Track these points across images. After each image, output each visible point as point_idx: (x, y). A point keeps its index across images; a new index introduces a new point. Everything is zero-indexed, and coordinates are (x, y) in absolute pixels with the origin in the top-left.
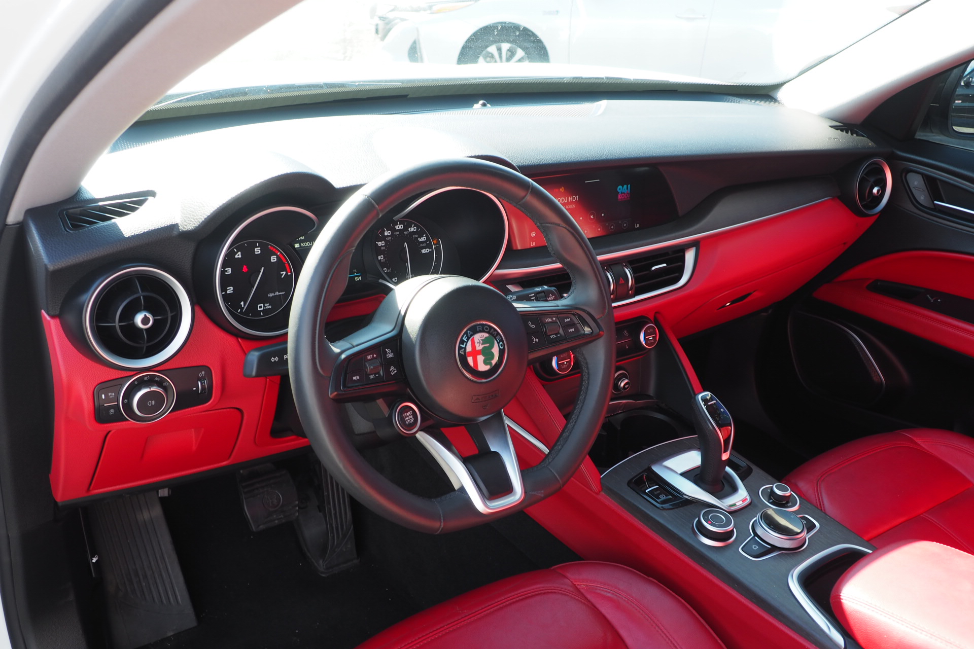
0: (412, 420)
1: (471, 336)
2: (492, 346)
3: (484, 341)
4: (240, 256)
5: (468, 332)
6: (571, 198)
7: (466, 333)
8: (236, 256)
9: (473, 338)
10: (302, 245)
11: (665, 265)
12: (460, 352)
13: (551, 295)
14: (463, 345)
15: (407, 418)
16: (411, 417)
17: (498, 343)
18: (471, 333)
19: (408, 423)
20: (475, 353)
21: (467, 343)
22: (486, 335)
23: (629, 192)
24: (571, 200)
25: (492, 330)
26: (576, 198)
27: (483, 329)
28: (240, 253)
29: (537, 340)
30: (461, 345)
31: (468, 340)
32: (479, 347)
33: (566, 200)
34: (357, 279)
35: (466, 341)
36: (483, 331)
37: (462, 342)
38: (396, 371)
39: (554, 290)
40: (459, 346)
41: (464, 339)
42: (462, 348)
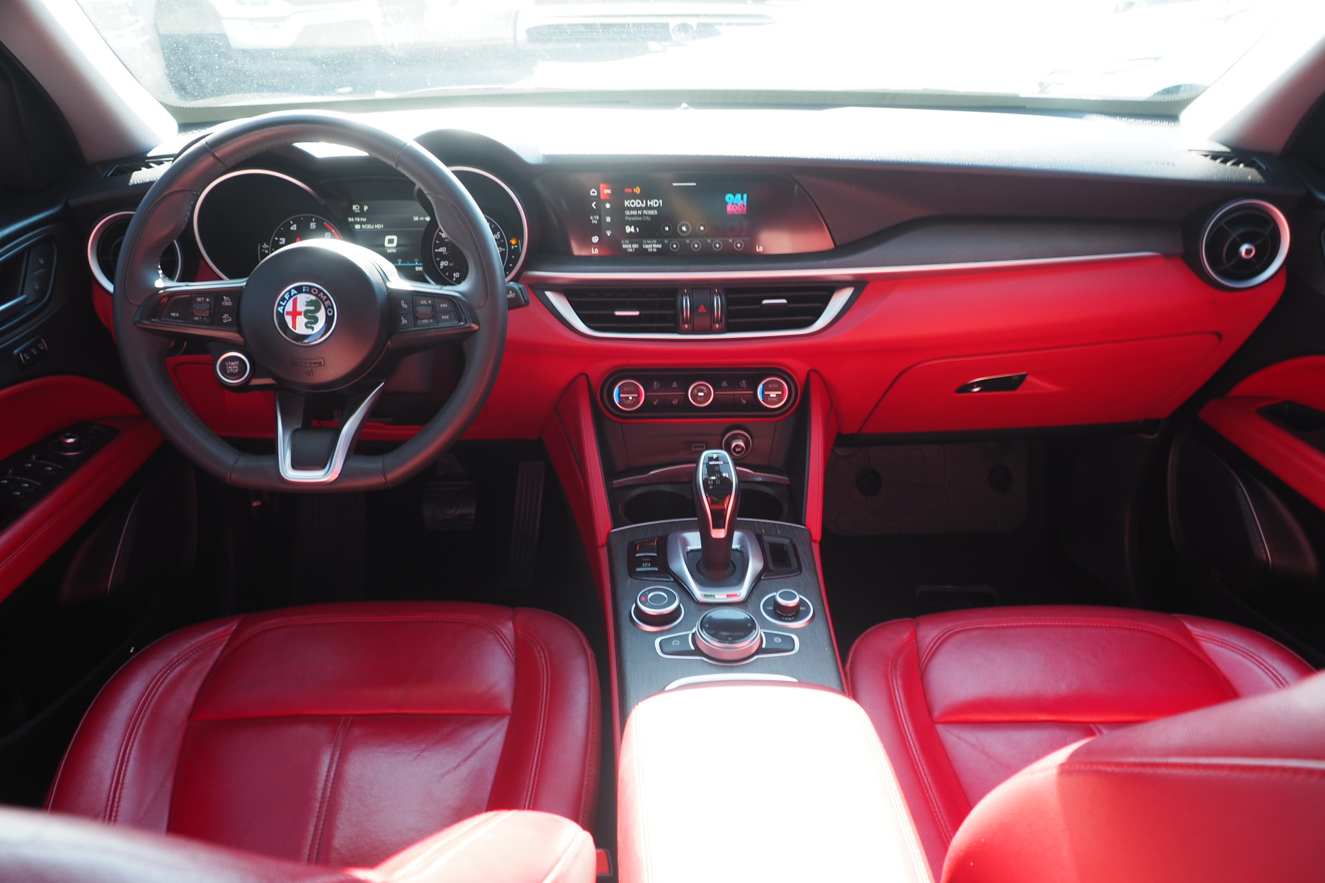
0: (236, 371)
1: (295, 295)
2: (317, 310)
3: (309, 303)
4: (295, 229)
5: (293, 290)
6: (650, 201)
7: (290, 291)
8: (292, 228)
9: (296, 298)
10: (363, 226)
11: (784, 301)
12: (279, 309)
13: (511, 292)
14: (283, 302)
15: (230, 368)
16: (236, 367)
17: (326, 309)
18: (296, 292)
19: (228, 371)
20: (295, 314)
21: (288, 301)
22: (313, 298)
23: (745, 204)
24: (650, 205)
25: (322, 294)
26: (660, 203)
27: (310, 290)
28: (295, 226)
29: (406, 321)
30: (281, 303)
31: (290, 298)
32: (301, 307)
33: (643, 203)
34: (417, 269)
35: (287, 299)
36: (310, 293)
37: (283, 299)
38: (230, 320)
39: (520, 289)
40: (279, 303)
41: (285, 296)
42: (281, 305)
